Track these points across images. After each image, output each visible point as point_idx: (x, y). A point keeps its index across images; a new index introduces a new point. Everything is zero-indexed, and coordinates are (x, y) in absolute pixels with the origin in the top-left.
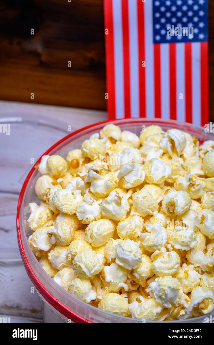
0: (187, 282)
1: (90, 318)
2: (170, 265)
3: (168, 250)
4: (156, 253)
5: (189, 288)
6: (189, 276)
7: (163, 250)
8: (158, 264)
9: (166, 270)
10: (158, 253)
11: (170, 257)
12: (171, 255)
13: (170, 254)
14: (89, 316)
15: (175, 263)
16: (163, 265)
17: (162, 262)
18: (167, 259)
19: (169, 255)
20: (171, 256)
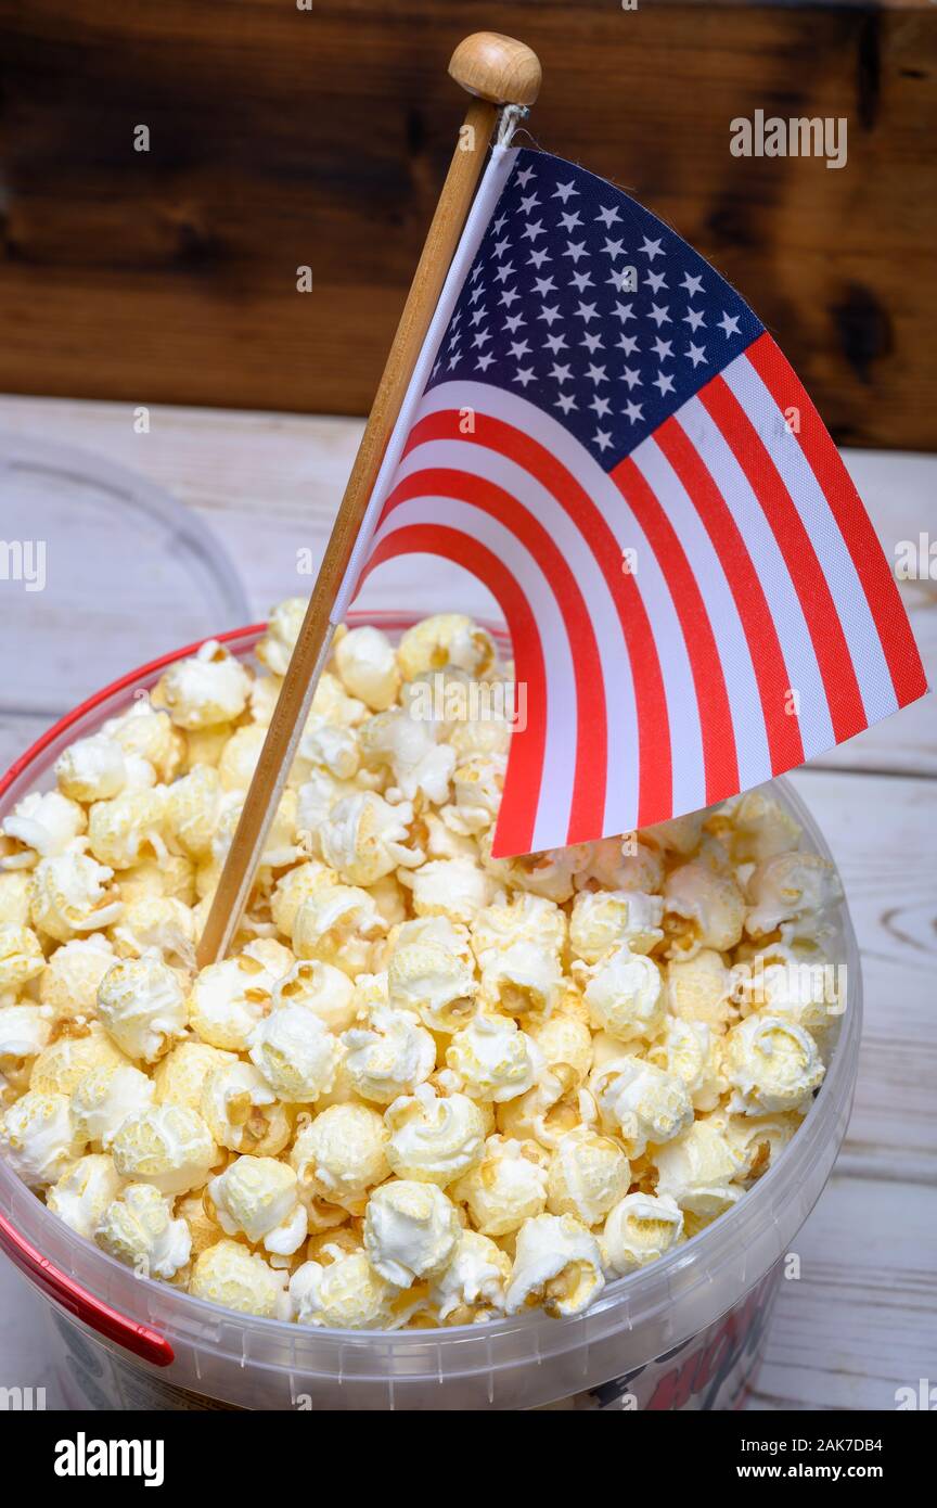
0: (491, 1199)
1: (153, 1321)
2: (447, 1145)
3: (441, 1093)
4: (399, 1107)
5: (498, 1220)
6: (498, 1180)
7: (424, 1092)
8: (407, 1142)
9: (434, 1162)
10: (405, 1105)
11: (445, 1117)
12: (450, 1107)
13: (446, 1108)
14: (151, 1314)
15: (464, 1134)
16: (422, 1146)
17: (420, 1135)
18: (438, 1124)
19: (442, 1109)
20: (452, 1112)
